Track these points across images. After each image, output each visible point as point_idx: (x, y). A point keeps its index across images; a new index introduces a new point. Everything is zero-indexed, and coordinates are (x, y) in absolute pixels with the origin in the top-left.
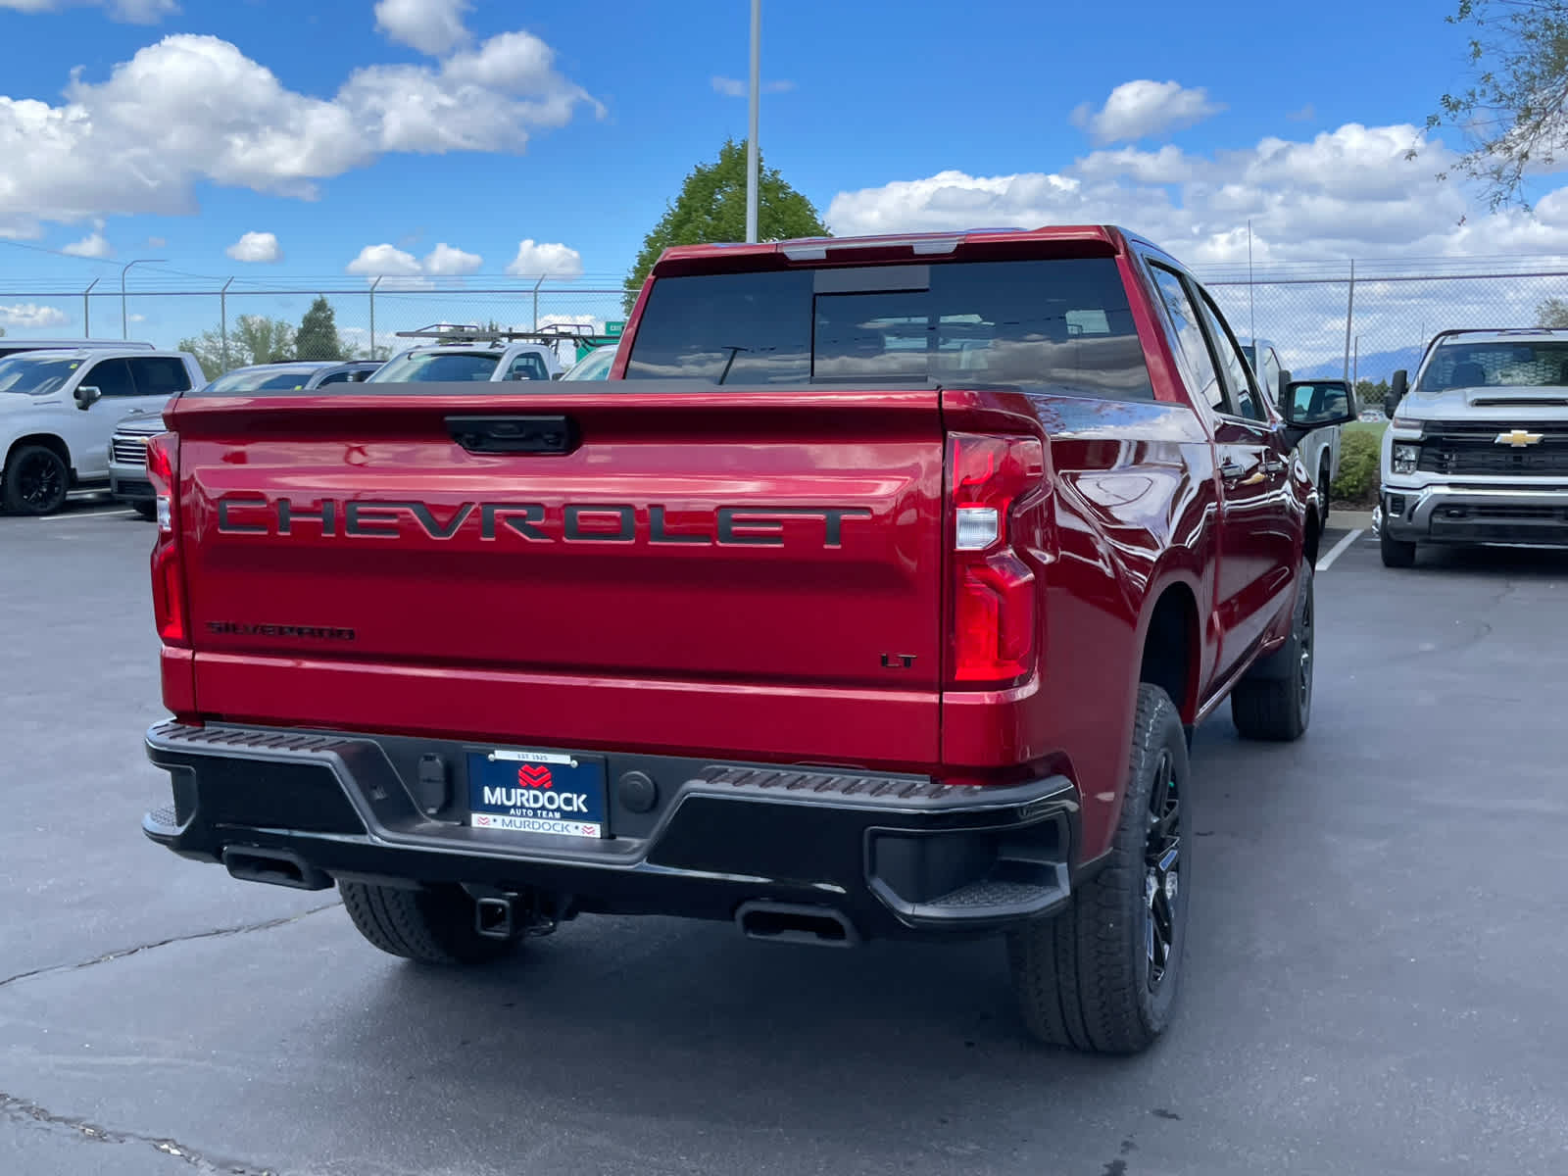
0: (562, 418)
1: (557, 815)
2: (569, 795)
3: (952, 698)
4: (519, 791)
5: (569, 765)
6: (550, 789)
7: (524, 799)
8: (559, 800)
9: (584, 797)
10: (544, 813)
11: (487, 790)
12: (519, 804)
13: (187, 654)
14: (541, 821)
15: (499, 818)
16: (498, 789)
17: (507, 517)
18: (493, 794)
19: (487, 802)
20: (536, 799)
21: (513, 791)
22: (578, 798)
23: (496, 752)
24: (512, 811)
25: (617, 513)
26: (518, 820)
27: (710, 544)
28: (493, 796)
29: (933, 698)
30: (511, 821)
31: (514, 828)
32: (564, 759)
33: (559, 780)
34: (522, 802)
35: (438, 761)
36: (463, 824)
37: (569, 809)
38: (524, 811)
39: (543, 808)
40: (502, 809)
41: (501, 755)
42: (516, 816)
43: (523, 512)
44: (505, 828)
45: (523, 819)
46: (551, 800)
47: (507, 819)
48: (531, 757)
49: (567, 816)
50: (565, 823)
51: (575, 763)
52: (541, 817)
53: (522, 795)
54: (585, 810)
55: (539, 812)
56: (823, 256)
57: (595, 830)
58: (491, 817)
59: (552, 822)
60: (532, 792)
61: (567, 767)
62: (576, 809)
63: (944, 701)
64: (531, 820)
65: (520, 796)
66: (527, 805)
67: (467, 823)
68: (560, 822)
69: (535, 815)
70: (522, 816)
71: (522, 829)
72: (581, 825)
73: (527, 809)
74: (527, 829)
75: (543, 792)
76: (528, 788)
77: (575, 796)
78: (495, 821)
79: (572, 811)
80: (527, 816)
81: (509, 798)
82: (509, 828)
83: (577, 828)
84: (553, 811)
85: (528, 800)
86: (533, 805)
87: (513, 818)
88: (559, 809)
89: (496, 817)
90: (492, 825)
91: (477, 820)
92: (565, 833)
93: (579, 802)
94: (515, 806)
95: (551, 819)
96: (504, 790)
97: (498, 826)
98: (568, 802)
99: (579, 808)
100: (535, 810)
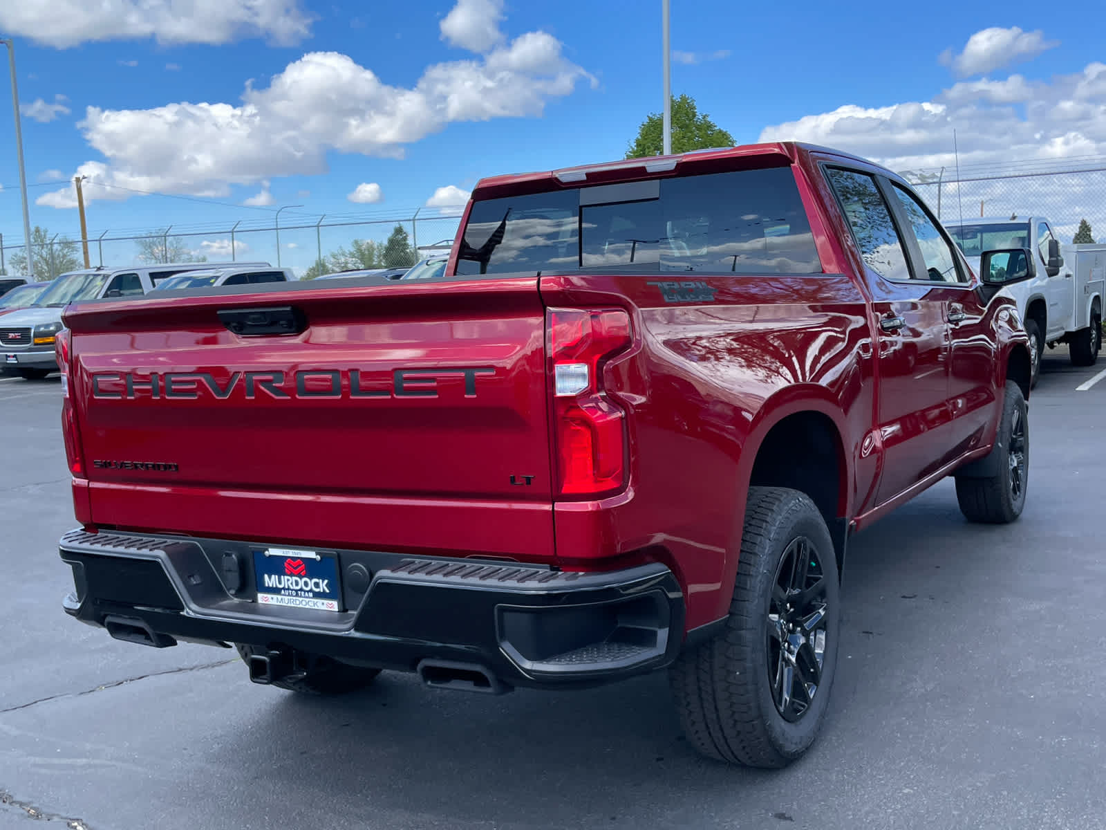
0: (288, 309)
1: (311, 595)
2: (317, 580)
3: (561, 507)
4: (286, 577)
5: (315, 559)
6: (305, 576)
7: (290, 582)
8: (311, 583)
9: (326, 581)
10: (303, 593)
11: (266, 576)
12: (287, 587)
13: (85, 483)
14: (301, 599)
15: (275, 597)
16: (273, 576)
17: (262, 381)
18: (270, 578)
19: (267, 585)
20: (297, 583)
21: (282, 577)
22: (323, 582)
23: (270, 549)
24: (283, 592)
25: (329, 376)
26: (286, 598)
27: (389, 397)
28: (270, 581)
29: (548, 507)
30: (282, 599)
31: (284, 604)
32: (311, 554)
33: (310, 569)
34: (288, 586)
35: (234, 556)
36: (253, 602)
37: (317, 590)
38: (290, 591)
39: (301, 590)
40: (276, 591)
41: (273, 551)
42: (285, 595)
43: (270, 377)
44: (279, 604)
45: (289, 598)
46: (306, 584)
47: (280, 597)
48: (291, 553)
49: (317, 595)
50: (315, 600)
51: (318, 558)
52: (301, 597)
53: (288, 580)
54: (328, 591)
55: (299, 592)
56: (584, 178)
57: (333, 606)
58: (269, 596)
59: (307, 600)
60: (294, 578)
61: (314, 560)
62: (322, 591)
63: (555, 509)
64: (294, 598)
65: (288, 581)
66: (292, 588)
67: (255, 600)
68: (313, 600)
69: (297, 595)
70: (289, 595)
71: (289, 605)
72: (326, 602)
73: (292, 590)
74: (292, 605)
75: (301, 577)
76: (291, 575)
77: (321, 581)
78: (272, 598)
79: (319, 592)
80: (292, 595)
81: (280, 583)
82: (281, 604)
83: (323, 604)
84: (308, 592)
85: (292, 584)
86: (295, 588)
87: (283, 597)
88: (311, 590)
89: (273, 596)
90: (271, 602)
91: (262, 598)
92: (316, 607)
93: (323, 586)
94: (284, 589)
95: (307, 597)
96: (277, 577)
97: (274, 602)
98: (317, 585)
99: (324, 589)
100: (296, 591)
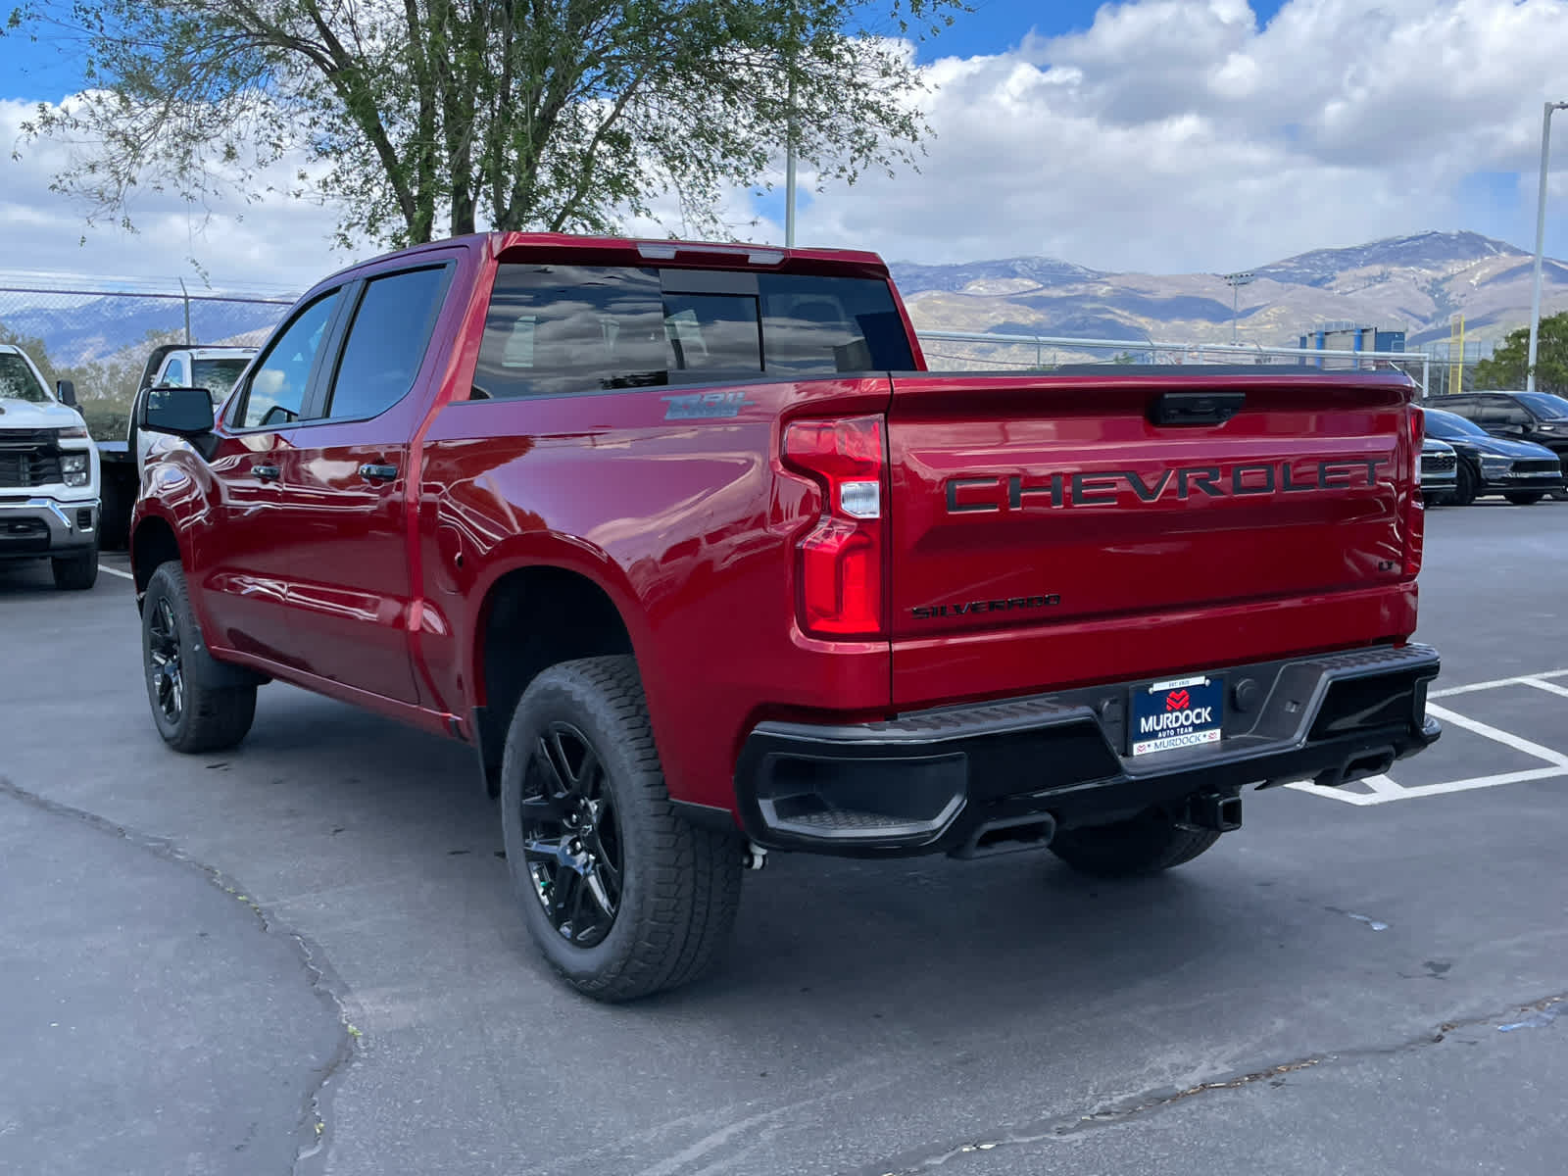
1: (1191, 729)
2: (1200, 710)
4: (1166, 715)
5: (1205, 684)
6: (1188, 708)
7: (1169, 721)
8: (1192, 716)
9: (1209, 709)
10: (1182, 730)
11: (1143, 720)
12: (1165, 727)
13: (882, 647)
14: (1182, 737)
15: (1152, 743)
16: (1151, 718)
17: (1198, 479)
18: (1147, 723)
19: (1142, 731)
20: (1177, 718)
21: (1161, 716)
22: (1206, 710)
23: (1155, 685)
24: (1160, 735)
26: (1166, 740)
28: (1146, 725)
30: (1161, 743)
31: (1163, 749)
32: (1202, 680)
33: (1195, 698)
34: (1167, 725)
35: (1120, 702)
36: (1126, 756)
37: (1199, 721)
38: (1168, 732)
39: (1182, 726)
40: (1152, 735)
41: (1159, 686)
42: (1162, 737)
44: (1157, 750)
45: (1169, 739)
46: (1187, 718)
47: (1158, 742)
48: (1178, 684)
49: (1197, 728)
50: (1197, 734)
51: (1208, 682)
52: (1180, 734)
53: (1168, 718)
54: (1209, 720)
55: (1178, 730)
57: (1217, 735)
58: (1146, 744)
59: (1189, 736)
60: (1175, 714)
61: (1203, 685)
62: (1203, 721)
64: (1175, 738)
65: (1168, 719)
66: (1170, 726)
67: (1127, 753)
68: (1194, 734)
69: (1176, 734)
70: (1167, 736)
71: (1169, 747)
72: (1208, 733)
73: (1171, 729)
74: (1172, 747)
75: (1181, 710)
76: (1171, 712)
77: (1204, 710)
78: (1149, 746)
79: (1202, 723)
80: (1170, 736)
81: (1158, 724)
82: (1160, 749)
83: (1205, 736)
84: (1187, 727)
85: (1171, 722)
86: (1175, 725)
87: (1162, 740)
88: (1193, 724)
89: (1148, 743)
90: (1148, 750)
91: (1138, 749)
92: (1198, 742)
93: (1205, 713)
94: (1162, 730)
95: (1186, 733)
96: (1155, 717)
97: (1152, 749)
98: (1199, 716)
99: (1206, 719)
100: (1175, 729)
